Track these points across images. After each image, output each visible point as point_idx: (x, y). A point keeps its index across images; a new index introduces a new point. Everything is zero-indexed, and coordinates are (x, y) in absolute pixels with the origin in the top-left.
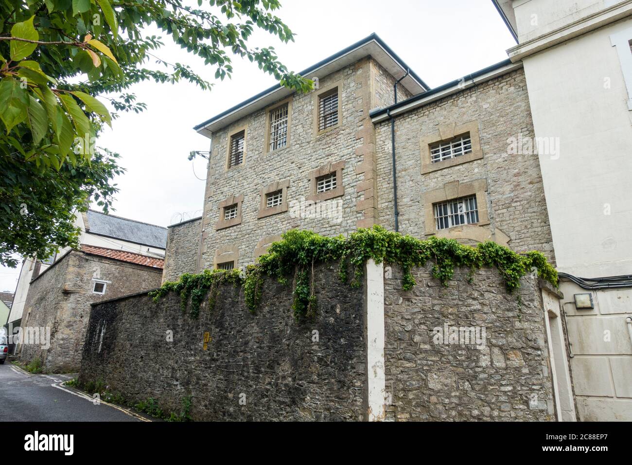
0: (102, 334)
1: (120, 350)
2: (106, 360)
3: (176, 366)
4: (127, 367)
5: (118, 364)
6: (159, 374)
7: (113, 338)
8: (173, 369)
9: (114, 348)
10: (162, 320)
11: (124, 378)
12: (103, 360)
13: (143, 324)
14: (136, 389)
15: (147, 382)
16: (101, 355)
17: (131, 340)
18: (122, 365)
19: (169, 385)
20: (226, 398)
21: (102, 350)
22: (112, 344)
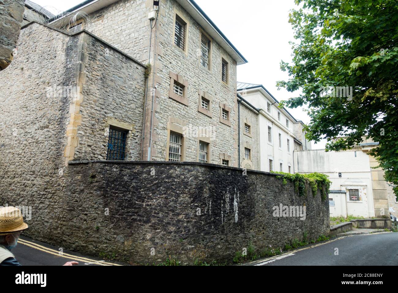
0: (235, 203)
1: (261, 217)
2: (247, 227)
3: (297, 220)
4: (269, 228)
5: (261, 228)
6: (290, 226)
7: (251, 207)
8: (296, 221)
9: (254, 216)
10: (286, 196)
11: (268, 236)
12: (244, 228)
13: (275, 197)
14: (278, 240)
15: (284, 233)
16: (240, 223)
17: (268, 208)
18: (265, 227)
19: (295, 230)
20: (312, 228)
21: (240, 219)
22: (252, 211)
